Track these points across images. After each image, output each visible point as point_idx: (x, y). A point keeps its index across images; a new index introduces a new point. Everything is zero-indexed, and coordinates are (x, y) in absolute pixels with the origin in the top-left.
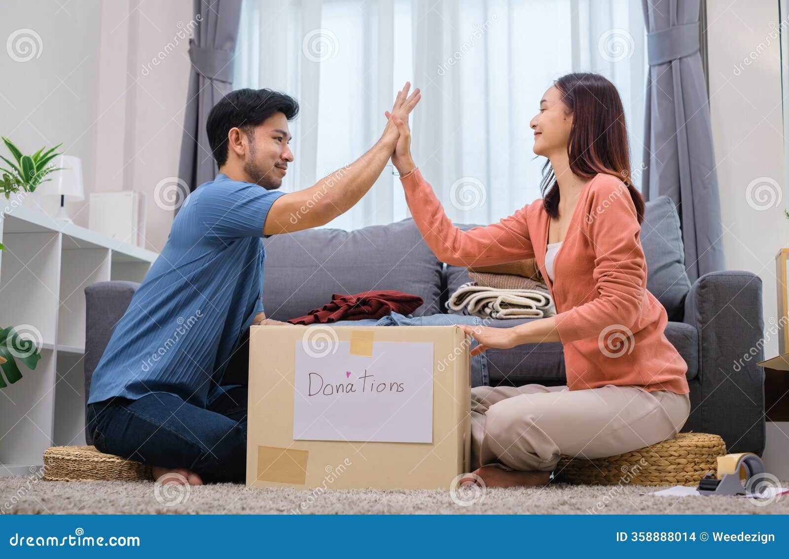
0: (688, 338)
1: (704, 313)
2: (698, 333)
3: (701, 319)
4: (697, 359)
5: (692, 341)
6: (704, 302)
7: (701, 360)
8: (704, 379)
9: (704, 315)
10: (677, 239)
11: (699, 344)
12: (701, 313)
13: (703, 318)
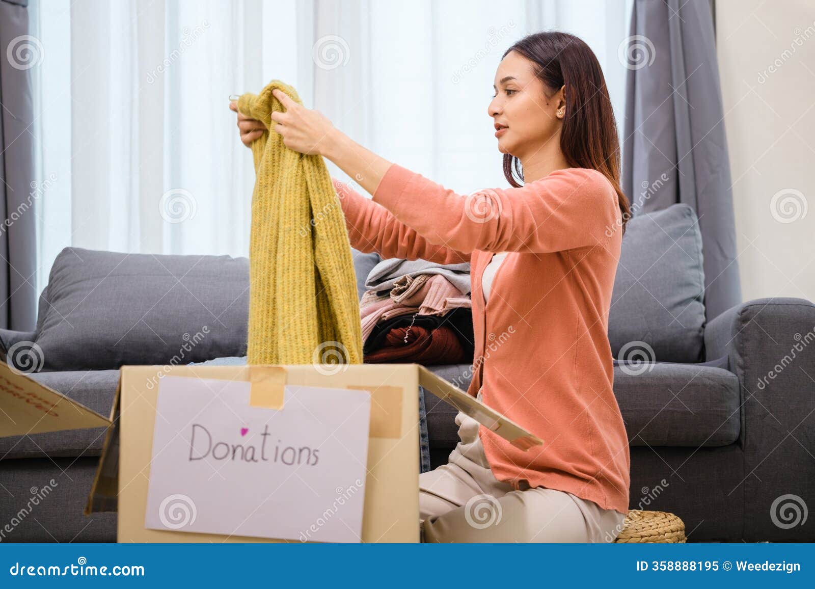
0: (727, 389)
1: (746, 355)
2: (739, 381)
3: (742, 363)
4: (739, 416)
5: (733, 392)
6: (747, 340)
7: (743, 418)
8: (748, 443)
9: (745, 358)
10: (697, 267)
11: (740, 396)
12: (741, 355)
13: (745, 361)
